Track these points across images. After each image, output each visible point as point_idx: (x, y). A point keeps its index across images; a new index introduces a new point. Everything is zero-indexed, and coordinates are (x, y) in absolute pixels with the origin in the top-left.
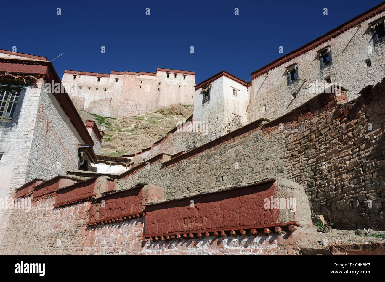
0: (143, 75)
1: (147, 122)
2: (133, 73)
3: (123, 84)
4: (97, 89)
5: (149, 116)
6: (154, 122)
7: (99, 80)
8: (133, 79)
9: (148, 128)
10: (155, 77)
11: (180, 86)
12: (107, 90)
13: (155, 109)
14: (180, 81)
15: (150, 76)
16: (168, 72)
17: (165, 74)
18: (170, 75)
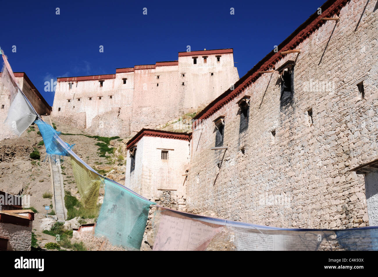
0: (160, 67)
2: (145, 67)
3: (133, 84)
4: (100, 98)
7: (102, 84)
8: (146, 75)
10: (177, 66)
11: (212, 74)
12: (113, 97)
13: (180, 114)
14: (212, 67)
15: (170, 67)
16: (194, 56)
17: (190, 59)
18: (197, 59)
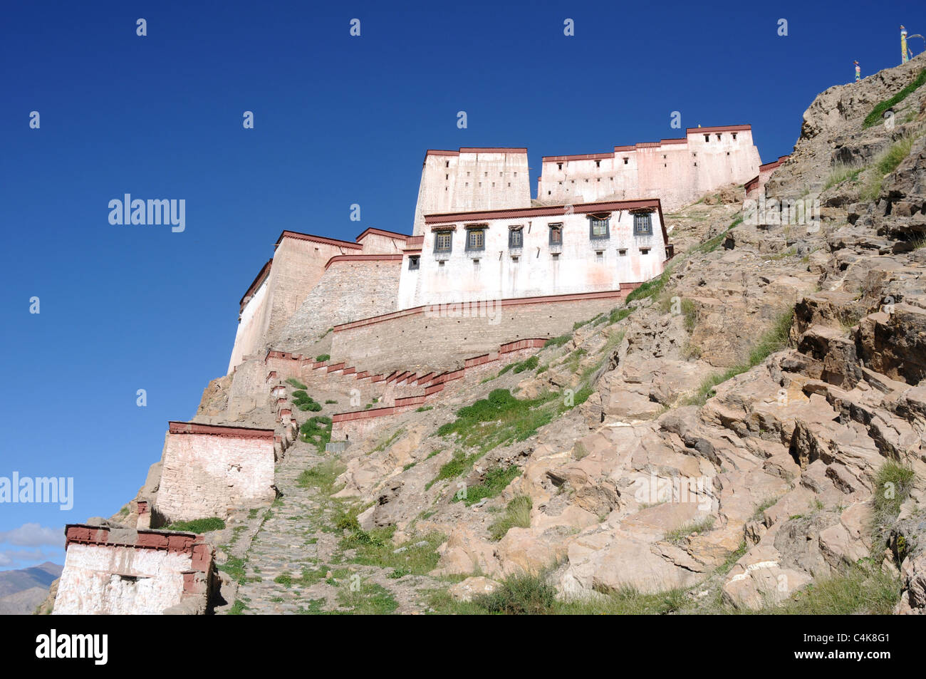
0: (666, 145)
1: (690, 220)
2: (649, 145)
3: (636, 164)
4: (599, 180)
5: (689, 210)
6: (701, 220)
7: (598, 165)
8: (651, 155)
9: (695, 228)
10: (686, 145)
11: (728, 154)
12: (614, 178)
13: (695, 197)
14: (728, 145)
15: (678, 145)
16: (705, 133)
17: (701, 137)
18: (710, 137)
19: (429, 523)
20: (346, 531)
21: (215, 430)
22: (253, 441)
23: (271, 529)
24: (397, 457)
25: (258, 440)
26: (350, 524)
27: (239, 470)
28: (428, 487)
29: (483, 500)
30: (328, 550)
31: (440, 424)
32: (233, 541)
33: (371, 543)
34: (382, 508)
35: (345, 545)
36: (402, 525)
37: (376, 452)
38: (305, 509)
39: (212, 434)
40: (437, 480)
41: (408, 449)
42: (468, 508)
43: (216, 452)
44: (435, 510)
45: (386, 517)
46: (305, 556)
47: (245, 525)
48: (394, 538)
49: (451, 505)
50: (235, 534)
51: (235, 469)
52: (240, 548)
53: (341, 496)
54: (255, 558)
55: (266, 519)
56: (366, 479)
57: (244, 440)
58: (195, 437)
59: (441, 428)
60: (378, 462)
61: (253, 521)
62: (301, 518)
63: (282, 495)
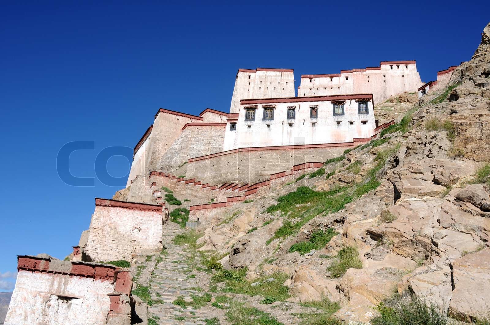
0: (369, 70)
1: (383, 111)
2: (360, 70)
3: (352, 80)
4: (332, 88)
5: (381, 105)
6: (389, 110)
7: (332, 80)
8: (361, 75)
9: (386, 115)
10: (380, 70)
11: (403, 76)
12: (340, 88)
13: (385, 99)
14: (403, 71)
15: (375, 70)
16: (391, 65)
17: (388, 66)
18: (393, 66)
19: (273, 266)
20: (213, 270)
21: (125, 205)
22: (149, 212)
23: (162, 268)
24: (240, 226)
25: (152, 212)
26: (216, 266)
27: (140, 231)
28: (268, 243)
29: (312, 251)
30: (205, 283)
31: (267, 206)
32: (138, 274)
33: (233, 279)
34: (235, 256)
35: (216, 280)
36: (252, 268)
37: (223, 224)
38: (182, 256)
39: (123, 207)
40: (274, 238)
41: (246, 222)
42: (302, 256)
43: (125, 218)
44: (276, 258)
45: (240, 262)
46: (190, 286)
47: (145, 265)
48: (247, 276)
49: (288, 254)
50: (139, 270)
51: (137, 230)
52: (144, 279)
53: (203, 250)
54: (156, 286)
55: (158, 262)
56: (219, 239)
57: (143, 212)
58: (112, 208)
59: (268, 209)
60: (226, 229)
61: (150, 263)
62: (181, 262)
63: (166, 248)
